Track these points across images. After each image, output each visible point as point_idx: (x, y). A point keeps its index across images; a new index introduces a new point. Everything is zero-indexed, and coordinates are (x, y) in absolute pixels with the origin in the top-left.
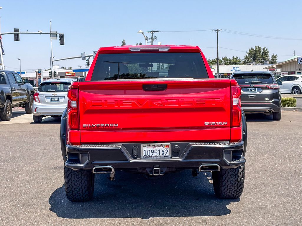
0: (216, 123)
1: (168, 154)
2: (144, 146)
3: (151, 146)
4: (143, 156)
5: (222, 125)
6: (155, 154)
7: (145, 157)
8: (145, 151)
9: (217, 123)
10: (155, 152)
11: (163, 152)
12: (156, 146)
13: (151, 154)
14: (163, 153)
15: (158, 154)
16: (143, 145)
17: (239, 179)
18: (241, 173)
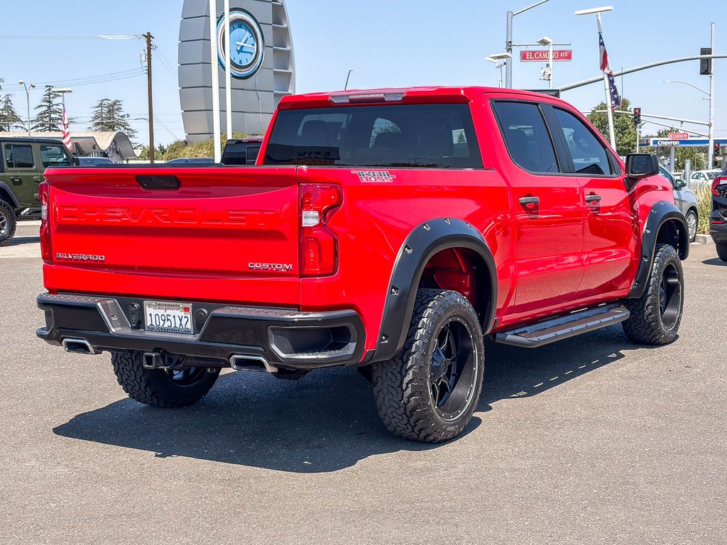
0: (270, 266)
1: (189, 326)
2: (150, 306)
3: (160, 307)
4: (148, 325)
5: (283, 270)
6: (167, 324)
7: (152, 329)
8: (151, 315)
9: (272, 265)
10: (168, 320)
11: (181, 320)
12: (169, 307)
13: (162, 323)
14: (181, 324)
15: (173, 326)
16: (146, 302)
17: (405, 399)
18: (407, 384)
